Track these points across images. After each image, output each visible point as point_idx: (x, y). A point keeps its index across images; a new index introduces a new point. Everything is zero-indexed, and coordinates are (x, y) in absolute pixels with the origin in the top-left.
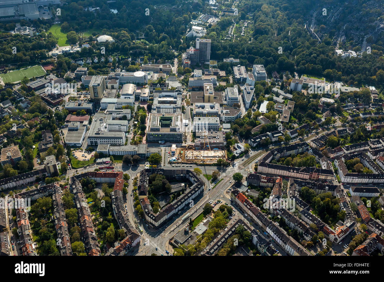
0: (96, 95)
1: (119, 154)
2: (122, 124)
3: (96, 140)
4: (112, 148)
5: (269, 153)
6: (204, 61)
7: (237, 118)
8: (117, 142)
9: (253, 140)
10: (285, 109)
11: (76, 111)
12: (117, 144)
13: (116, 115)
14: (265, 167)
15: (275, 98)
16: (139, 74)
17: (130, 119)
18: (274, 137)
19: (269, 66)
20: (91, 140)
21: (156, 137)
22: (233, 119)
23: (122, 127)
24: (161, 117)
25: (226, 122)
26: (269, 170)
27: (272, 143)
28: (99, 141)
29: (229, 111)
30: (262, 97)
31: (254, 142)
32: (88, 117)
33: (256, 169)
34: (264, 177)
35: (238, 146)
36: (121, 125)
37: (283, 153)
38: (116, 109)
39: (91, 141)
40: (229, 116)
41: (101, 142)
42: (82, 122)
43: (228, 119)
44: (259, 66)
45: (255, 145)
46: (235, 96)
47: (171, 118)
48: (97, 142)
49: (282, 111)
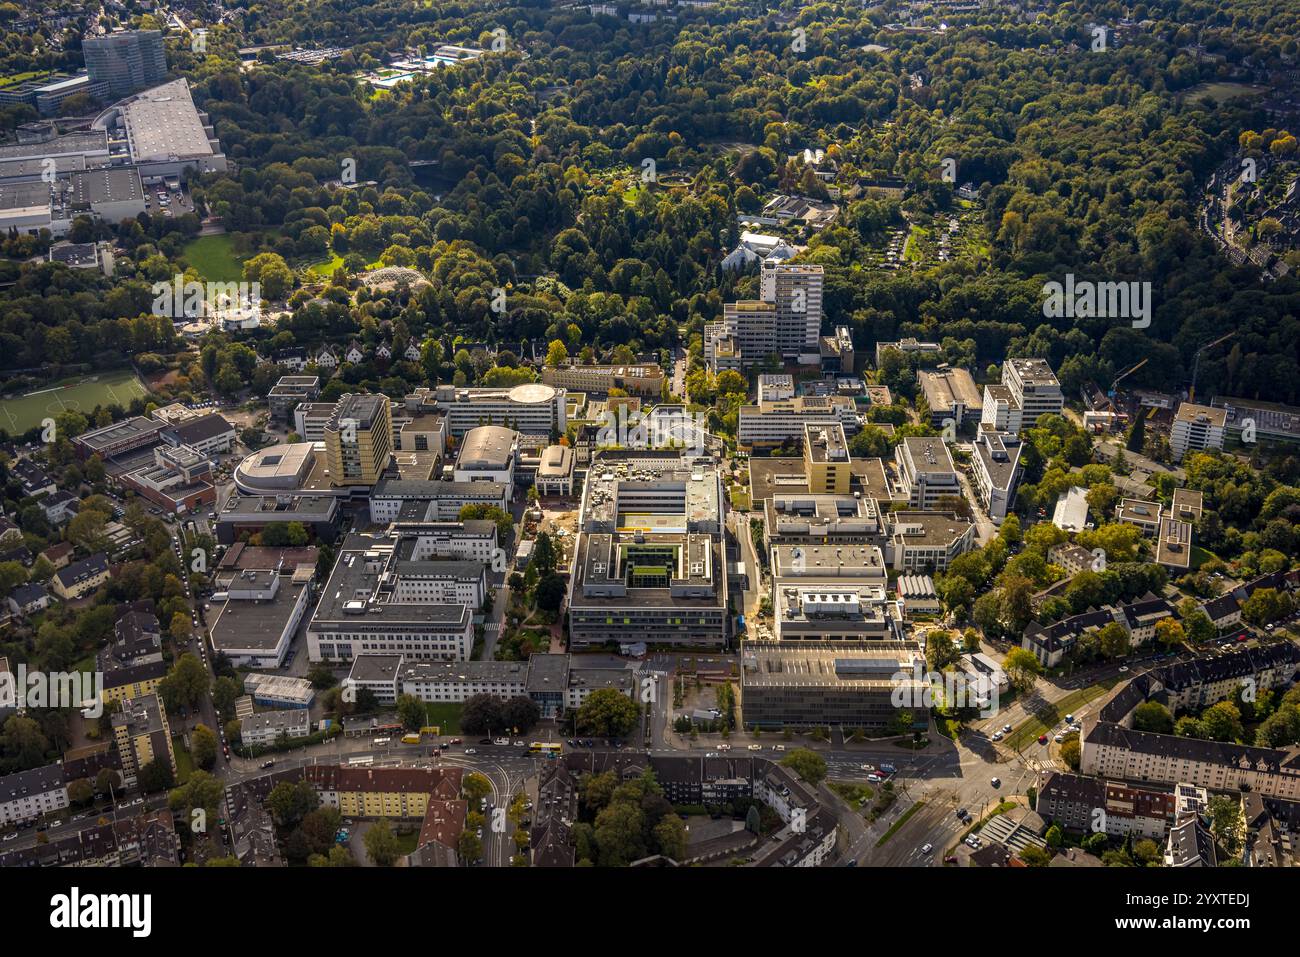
0: (351, 472)
2: (460, 577)
3: (348, 638)
7: (957, 551)
8: (435, 647)
9: (1041, 638)
10: (1159, 517)
11: (262, 530)
12: (437, 654)
13: (432, 545)
14: (1116, 746)
16: (531, 394)
18: (1135, 624)
19: (1070, 364)
20: (326, 641)
22: (942, 561)
23: (458, 591)
24: (630, 550)
28: (357, 645)
29: (920, 525)
31: (1049, 646)
32: (313, 551)
35: (976, 662)
36: (456, 581)
38: (435, 519)
39: (322, 645)
40: (925, 549)
41: (365, 644)
42: (287, 572)
43: (921, 561)
44: (1029, 364)
45: (1053, 658)
46: (943, 470)
47: (671, 550)
48: (349, 647)
49: (1152, 527)
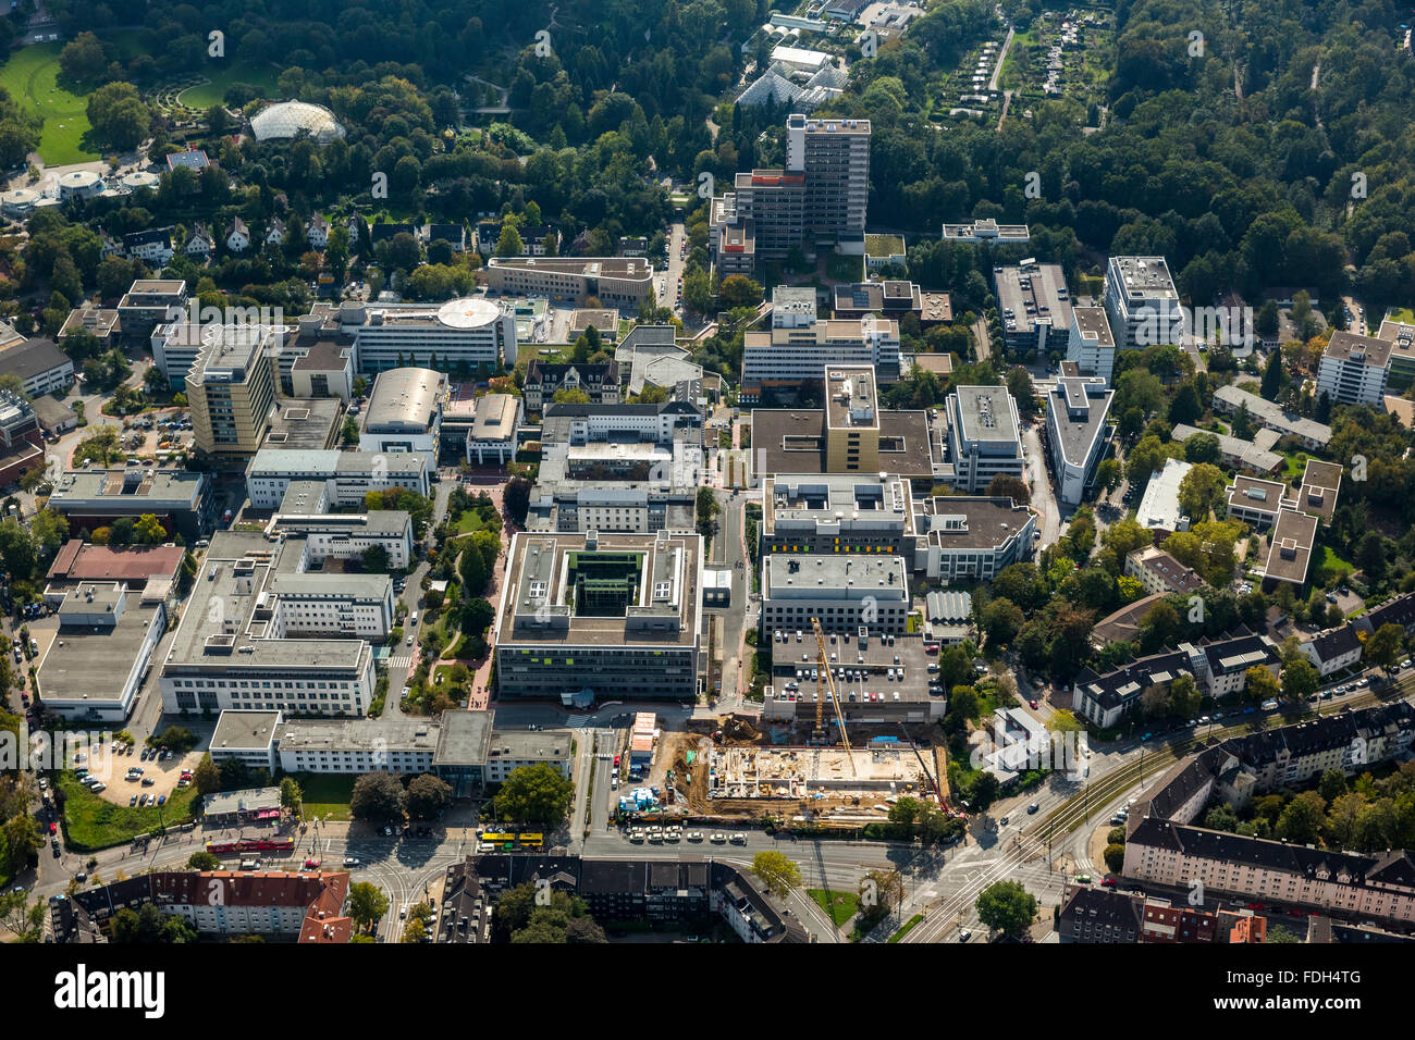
0: (223, 433)
1: (331, 770)
2: (360, 595)
3: (211, 685)
4: (297, 733)
5: (1192, 767)
6: (832, 237)
7: (1009, 558)
8: (323, 696)
9: (1097, 690)
10: (1284, 505)
11: (108, 522)
12: (326, 707)
13: (326, 546)
14: (1166, 847)
15: (1229, 444)
16: (468, 313)
17: (405, 563)
18: (1220, 671)
19: (1199, 263)
20: (183, 689)
21: (548, 669)
22: (988, 568)
23: (356, 615)
24: (580, 557)
25: (945, 583)
26: (1191, 869)
27: (1208, 705)
28: (223, 694)
29: (964, 518)
30: (1155, 438)
31: (1106, 701)
32: (172, 553)
33: (1114, 860)
34: (1157, 911)
35: (1011, 721)
36: (354, 602)
37: (1271, 766)
38: (332, 509)
39: (179, 694)
40: (967, 551)
41: (235, 695)
42: (137, 584)
43: (962, 568)
44: (1142, 264)
45: (1109, 717)
46: (1002, 433)
47: (633, 558)
48: (214, 695)
49: (1271, 517)
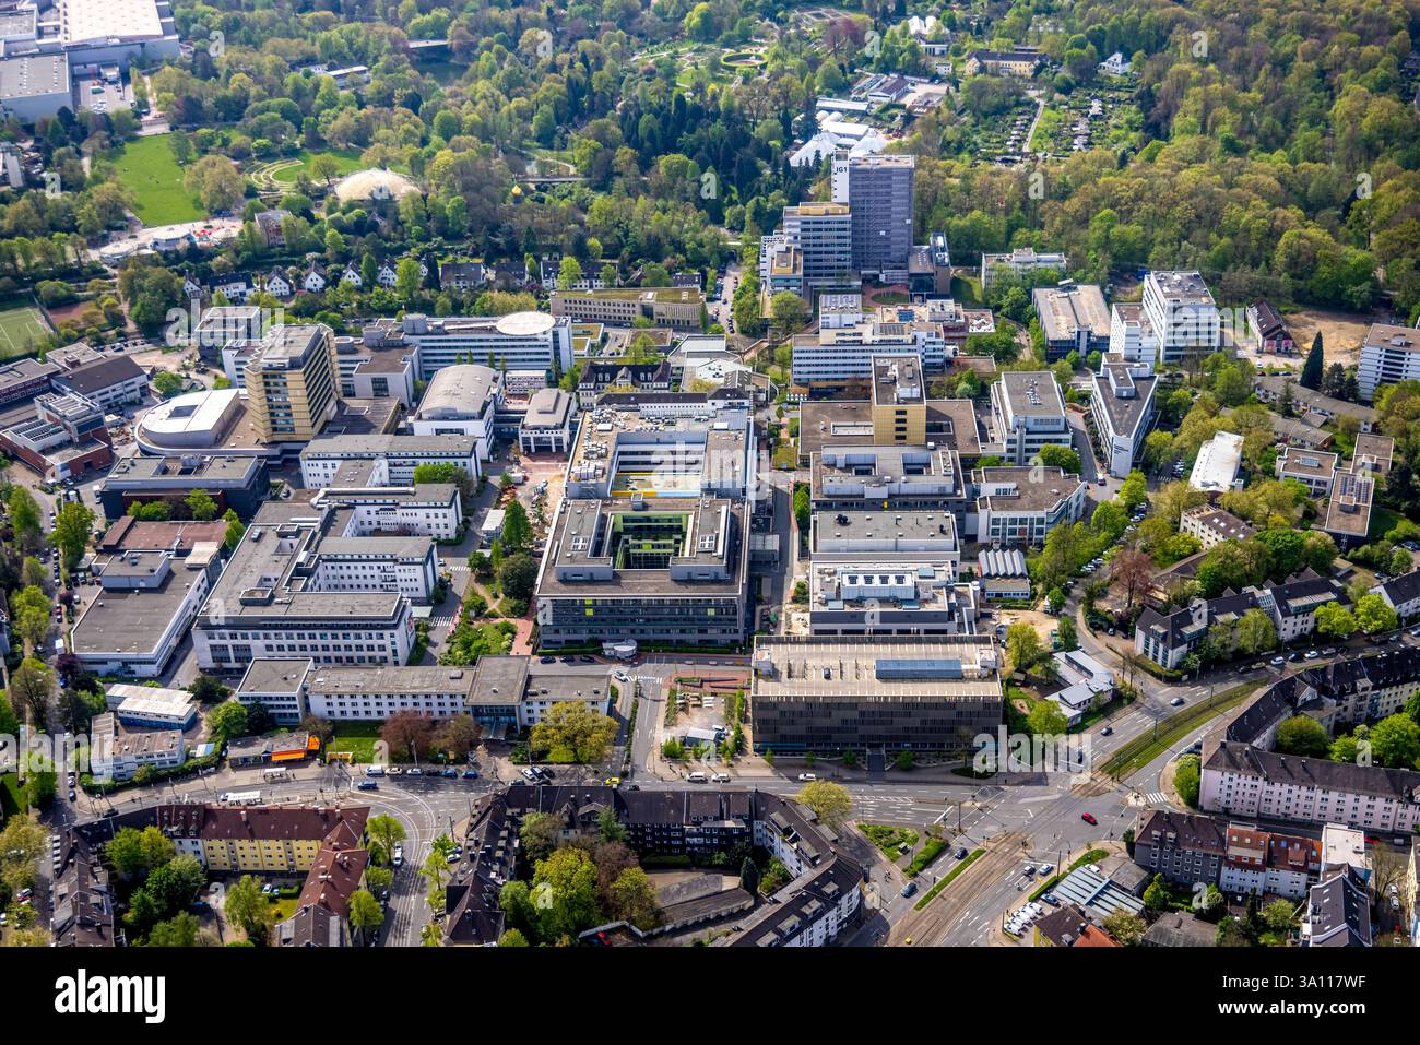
0: (281, 423)
2: (401, 557)
3: (245, 637)
4: (326, 678)
5: (1267, 695)
7: (1061, 522)
8: (359, 648)
9: (1159, 629)
12: (362, 658)
13: (374, 518)
14: (1247, 774)
15: (1276, 423)
16: (526, 324)
18: (1286, 613)
20: (217, 642)
22: (1040, 532)
23: (398, 576)
24: (625, 521)
25: (996, 545)
26: (1275, 797)
27: (1280, 647)
28: (257, 645)
29: (1013, 485)
31: (1171, 640)
34: (1241, 835)
35: (1071, 661)
36: (396, 562)
37: (1352, 698)
39: (213, 648)
40: (1018, 515)
41: (269, 648)
43: (1013, 532)
44: (1178, 277)
45: (1174, 656)
46: (1048, 410)
47: (678, 521)
48: (248, 648)
